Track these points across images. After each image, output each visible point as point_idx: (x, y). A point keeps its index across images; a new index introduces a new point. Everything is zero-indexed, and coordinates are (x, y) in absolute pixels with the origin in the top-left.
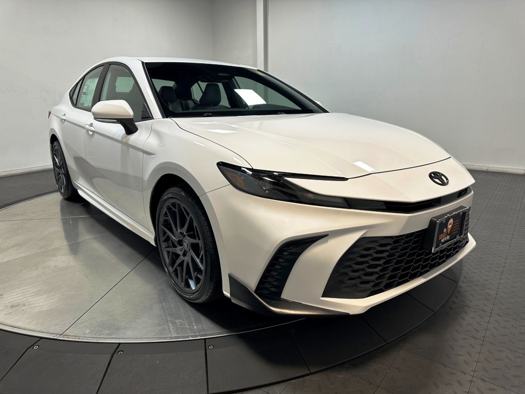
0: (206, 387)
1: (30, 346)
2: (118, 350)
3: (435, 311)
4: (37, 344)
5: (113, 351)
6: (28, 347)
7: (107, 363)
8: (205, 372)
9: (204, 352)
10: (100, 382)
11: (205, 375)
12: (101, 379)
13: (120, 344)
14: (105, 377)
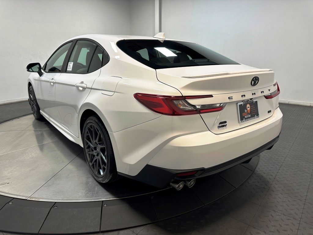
0: (99, 227)
1: (8, 202)
2: (54, 206)
3: (236, 188)
4: (11, 201)
5: (51, 207)
6: (6, 203)
7: (48, 213)
8: (100, 219)
9: (101, 208)
10: (42, 223)
11: (100, 221)
12: (43, 221)
13: (56, 202)
14: (46, 221)
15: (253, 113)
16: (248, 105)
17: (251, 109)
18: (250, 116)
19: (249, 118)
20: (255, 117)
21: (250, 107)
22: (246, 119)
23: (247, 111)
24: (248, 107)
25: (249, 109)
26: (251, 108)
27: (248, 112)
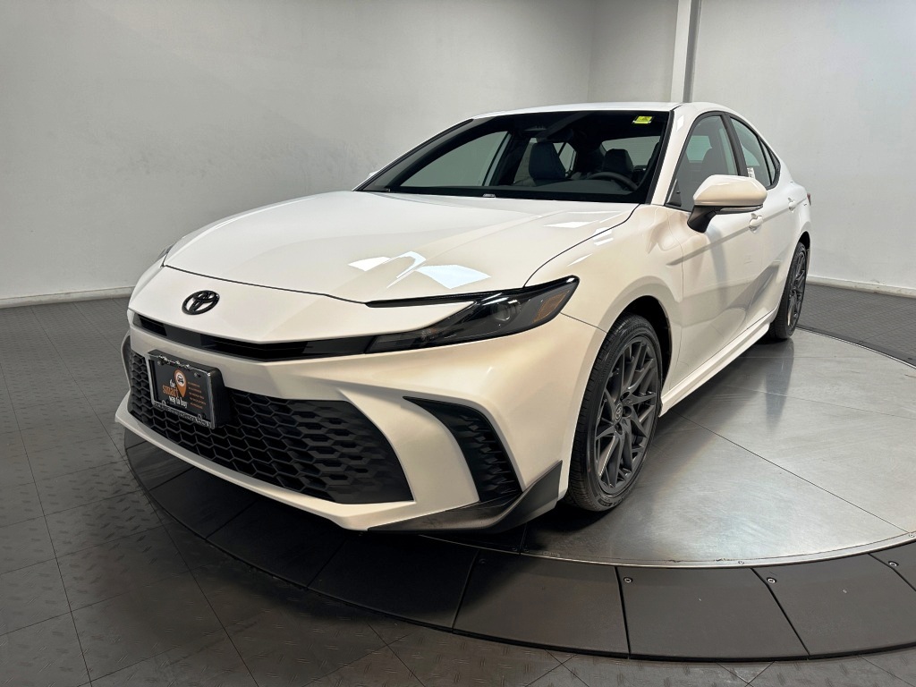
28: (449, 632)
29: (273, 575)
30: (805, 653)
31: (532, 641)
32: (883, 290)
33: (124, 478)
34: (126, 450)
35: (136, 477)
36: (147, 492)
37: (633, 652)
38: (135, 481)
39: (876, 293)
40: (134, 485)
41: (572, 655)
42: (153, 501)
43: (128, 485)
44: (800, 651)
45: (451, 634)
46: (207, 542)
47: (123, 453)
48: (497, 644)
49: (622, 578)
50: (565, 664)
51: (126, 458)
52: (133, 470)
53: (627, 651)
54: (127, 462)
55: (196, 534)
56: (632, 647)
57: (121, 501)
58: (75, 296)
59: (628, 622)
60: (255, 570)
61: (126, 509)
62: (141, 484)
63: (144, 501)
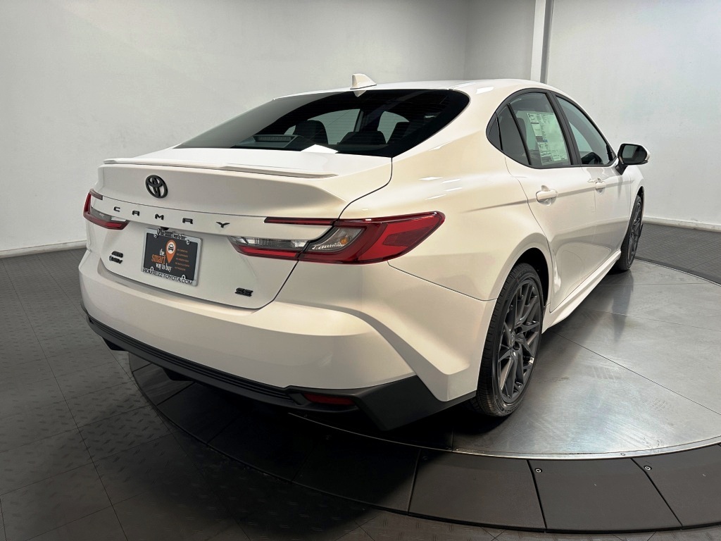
15: (177, 266)
16: (172, 243)
17: (175, 255)
18: (169, 268)
19: (165, 272)
20: (181, 279)
21: (177, 248)
22: (156, 269)
23: (165, 254)
24: (170, 249)
25: (171, 252)
26: (176, 252)
27: (166, 259)
28: (406, 515)
29: (263, 472)
30: (679, 525)
31: (471, 521)
32: (700, 226)
33: (135, 395)
34: (132, 372)
35: (144, 395)
36: (155, 407)
37: (548, 527)
38: (143, 398)
39: (695, 230)
40: (143, 402)
41: (502, 530)
42: (160, 413)
43: (139, 401)
44: (675, 524)
45: (407, 516)
46: (207, 446)
47: (131, 375)
48: (444, 523)
49: (533, 469)
50: (498, 538)
51: (133, 379)
52: (140, 389)
53: (544, 527)
54: (135, 382)
55: (199, 440)
56: (547, 523)
57: (135, 414)
58: (70, 245)
59: (543, 504)
60: (248, 468)
61: (140, 421)
62: (148, 400)
63: (153, 414)
